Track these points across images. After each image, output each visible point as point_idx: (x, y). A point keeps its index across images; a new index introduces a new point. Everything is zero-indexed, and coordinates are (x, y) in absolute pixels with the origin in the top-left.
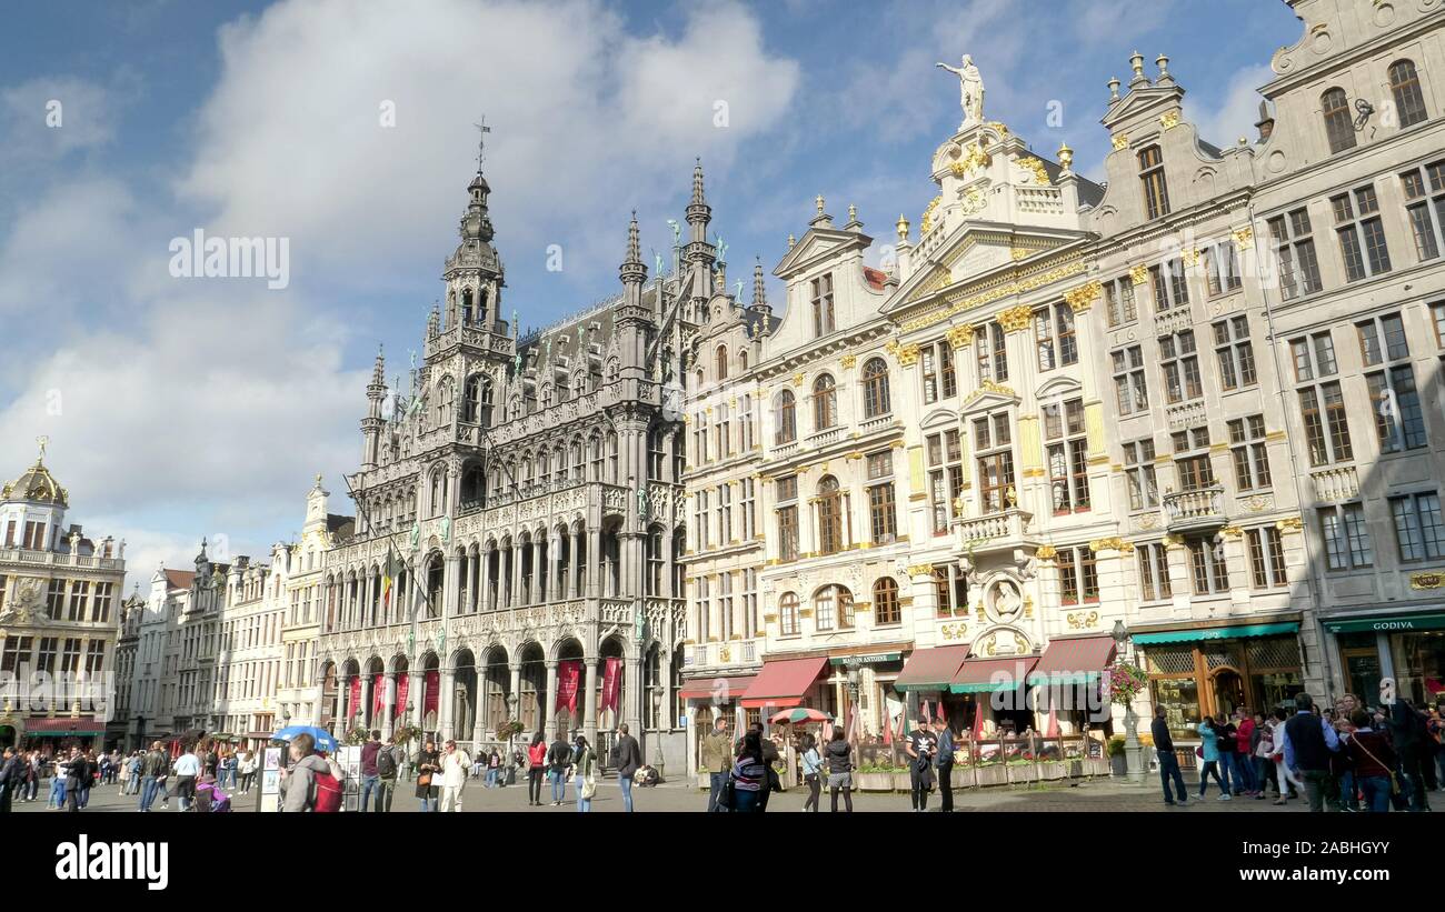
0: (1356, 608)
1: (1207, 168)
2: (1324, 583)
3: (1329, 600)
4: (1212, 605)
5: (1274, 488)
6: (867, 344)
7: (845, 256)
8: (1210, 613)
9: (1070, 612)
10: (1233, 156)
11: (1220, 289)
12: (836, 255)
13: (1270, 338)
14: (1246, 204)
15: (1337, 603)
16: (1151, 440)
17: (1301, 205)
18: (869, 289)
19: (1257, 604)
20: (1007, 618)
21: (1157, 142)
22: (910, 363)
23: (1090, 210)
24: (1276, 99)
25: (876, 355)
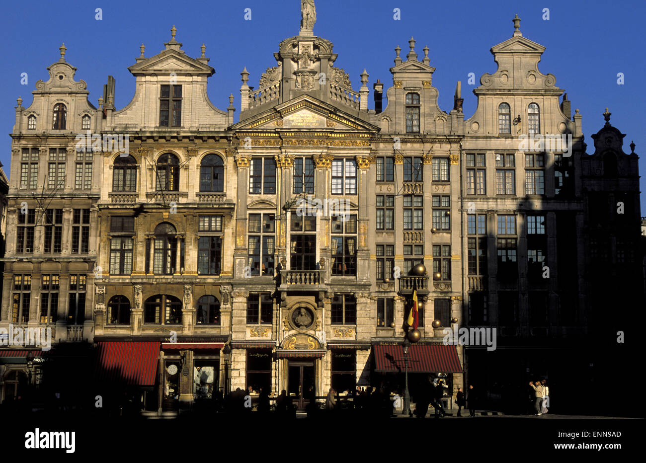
1: (443, 117)
5: (452, 281)
6: (213, 144)
7: (194, 78)
9: (337, 328)
10: (456, 116)
12: (189, 74)
13: (461, 210)
14: (458, 143)
16: (393, 246)
17: (484, 152)
19: (436, 334)
21: (419, 92)
22: (244, 166)
23: (376, 114)
24: (480, 96)
25: (216, 153)
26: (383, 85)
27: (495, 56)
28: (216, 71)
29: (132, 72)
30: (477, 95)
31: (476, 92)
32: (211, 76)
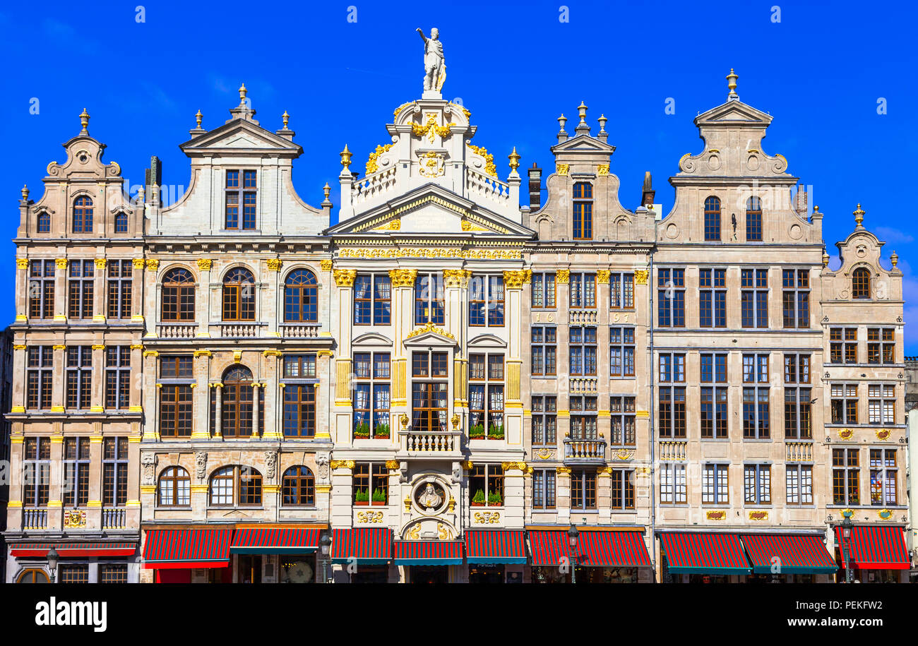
0: (676, 527)
1: (625, 216)
2: (658, 509)
3: (660, 521)
4: (584, 516)
5: (637, 447)
6: (301, 254)
7: (274, 161)
8: (583, 521)
9: (478, 511)
10: (644, 215)
11: (619, 305)
12: (266, 156)
13: (650, 348)
14: (648, 254)
15: (665, 523)
16: (556, 397)
17: (682, 267)
18: (303, 203)
19: (615, 519)
20: (430, 512)
21: (592, 181)
22: (346, 285)
23: (530, 213)
24: (678, 188)
25: (305, 267)
26: (541, 171)
27: (700, 130)
28: (304, 151)
29: (185, 151)
30: (675, 185)
31: (674, 181)
32: (298, 157)
